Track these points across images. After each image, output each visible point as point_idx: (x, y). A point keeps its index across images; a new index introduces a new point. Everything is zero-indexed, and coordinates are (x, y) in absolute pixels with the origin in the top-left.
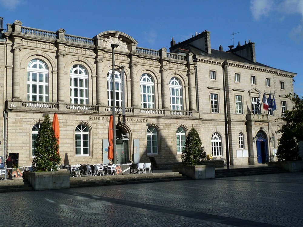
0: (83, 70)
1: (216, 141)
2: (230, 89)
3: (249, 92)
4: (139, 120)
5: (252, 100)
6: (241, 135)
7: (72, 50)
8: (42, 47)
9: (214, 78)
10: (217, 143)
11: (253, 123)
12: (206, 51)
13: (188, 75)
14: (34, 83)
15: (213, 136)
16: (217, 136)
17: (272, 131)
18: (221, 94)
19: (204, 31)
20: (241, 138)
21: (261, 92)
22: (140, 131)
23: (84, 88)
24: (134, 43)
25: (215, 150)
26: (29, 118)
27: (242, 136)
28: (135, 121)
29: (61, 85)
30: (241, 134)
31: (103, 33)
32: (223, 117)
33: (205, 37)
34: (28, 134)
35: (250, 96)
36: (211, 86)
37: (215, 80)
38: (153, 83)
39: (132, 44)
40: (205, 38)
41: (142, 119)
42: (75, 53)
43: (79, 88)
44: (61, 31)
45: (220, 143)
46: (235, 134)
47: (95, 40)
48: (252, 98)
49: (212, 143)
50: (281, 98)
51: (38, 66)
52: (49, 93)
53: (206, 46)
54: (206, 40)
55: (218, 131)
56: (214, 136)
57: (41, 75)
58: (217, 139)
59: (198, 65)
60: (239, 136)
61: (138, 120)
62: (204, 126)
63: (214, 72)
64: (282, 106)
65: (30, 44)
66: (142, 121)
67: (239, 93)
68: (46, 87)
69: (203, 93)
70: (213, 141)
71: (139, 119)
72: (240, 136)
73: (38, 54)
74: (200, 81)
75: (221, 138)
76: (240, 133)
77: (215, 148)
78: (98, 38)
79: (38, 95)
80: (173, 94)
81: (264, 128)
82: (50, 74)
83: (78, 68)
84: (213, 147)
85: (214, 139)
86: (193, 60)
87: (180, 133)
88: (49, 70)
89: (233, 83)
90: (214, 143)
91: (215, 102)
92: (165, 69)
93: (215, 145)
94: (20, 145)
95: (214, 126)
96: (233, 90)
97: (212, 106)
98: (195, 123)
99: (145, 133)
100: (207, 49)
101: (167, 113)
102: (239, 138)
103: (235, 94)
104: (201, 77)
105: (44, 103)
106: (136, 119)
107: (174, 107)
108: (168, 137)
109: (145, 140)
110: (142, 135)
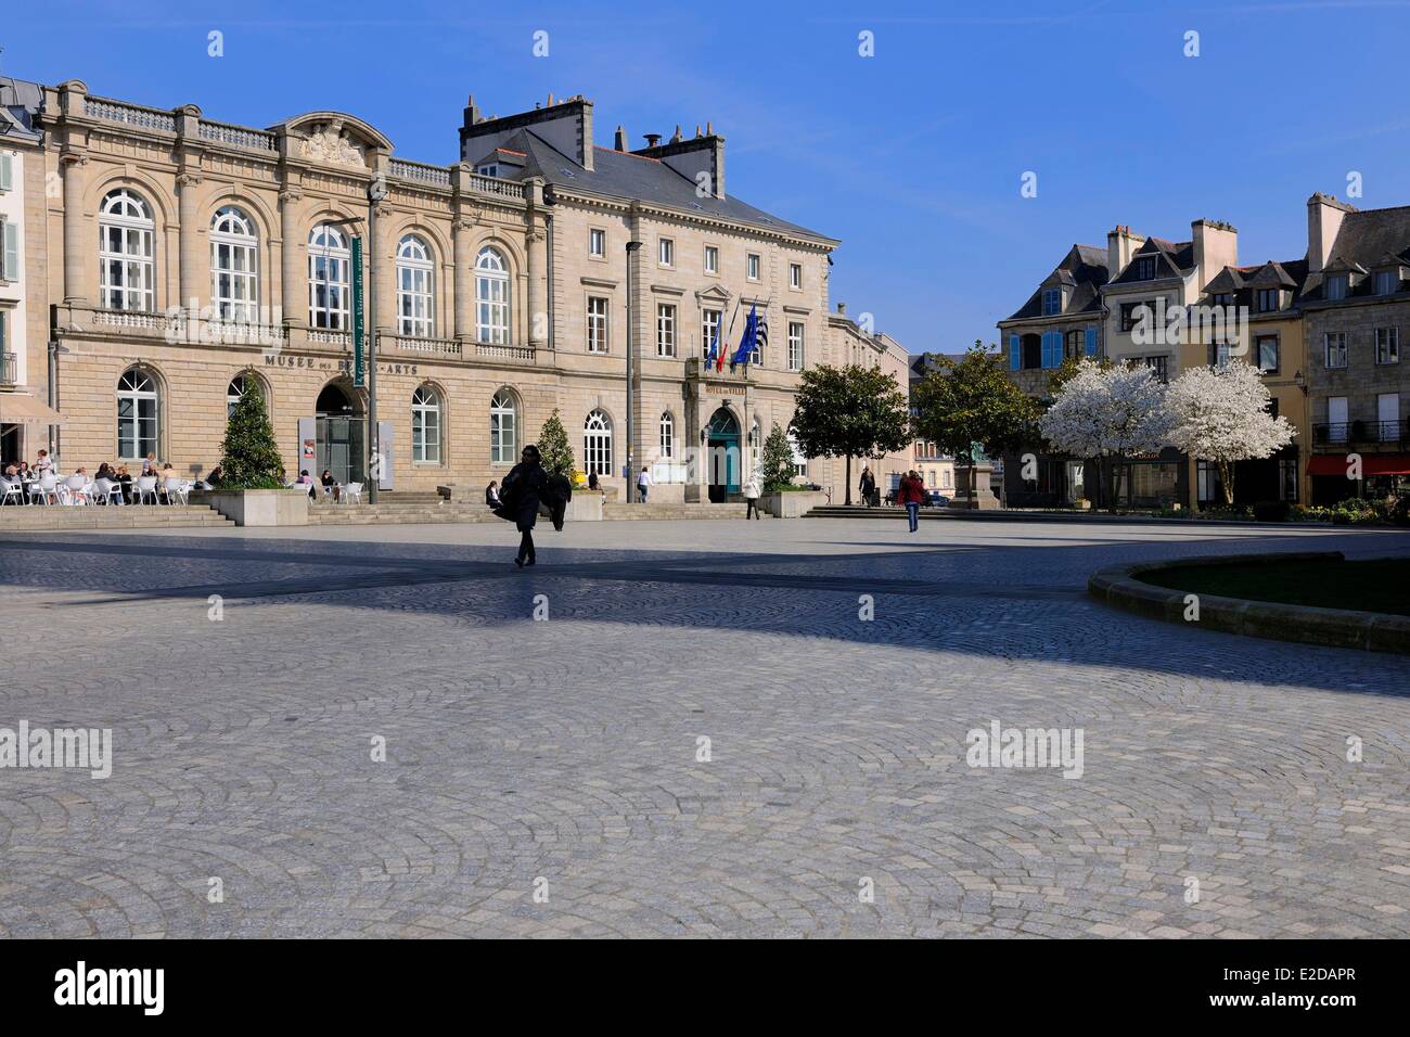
0: (243, 223)
1: (596, 433)
2: (645, 286)
3: (697, 296)
4: (394, 370)
5: (705, 316)
6: (668, 419)
7: (217, 166)
8: (138, 157)
9: (599, 252)
10: (600, 439)
11: (702, 387)
12: (579, 162)
13: (529, 242)
14: (116, 257)
15: (588, 419)
16: (599, 419)
17: (755, 410)
18: (618, 299)
19: (575, 98)
20: (668, 426)
21: (732, 296)
22: (397, 398)
23: (247, 275)
24: (385, 148)
25: (593, 458)
26: (112, 354)
27: (670, 423)
28: (382, 372)
29: (189, 266)
30: (667, 415)
31: (301, 119)
32: (620, 367)
33: (579, 116)
34: (110, 398)
35: (699, 307)
36: (592, 275)
37: (604, 256)
38: (430, 262)
39: (380, 150)
40: (578, 121)
41: (402, 365)
42: (226, 173)
43: (232, 272)
44: (190, 112)
45: (607, 439)
46: (652, 416)
47: (277, 138)
48: (706, 312)
49: (586, 438)
50: (788, 314)
51: (124, 210)
52: (155, 287)
53: (580, 147)
54: (579, 126)
55: (605, 404)
56: (593, 419)
57: (133, 235)
58: (600, 428)
59: (557, 213)
60: (662, 422)
61: (390, 369)
62: (565, 390)
63: (600, 233)
64: (791, 338)
65: (107, 147)
66: (403, 370)
67: (668, 299)
68: (148, 267)
69: (567, 296)
70: (589, 432)
71: (393, 365)
72: (665, 422)
73: (128, 175)
74: (560, 259)
75: (612, 426)
76: (665, 415)
77: (593, 452)
78: (289, 131)
79: (125, 289)
80: (484, 295)
81: (733, 402)
82: (157, 233)
84: (589, 449)
85: (592, 427)
86: (544, 197)
87: (500, 407)
88: (154, 220)
89: (652, 266)
90: (592, 439)
91: (600, 321)
92: (465, 225)
93: (593, 445)
94: (91, 427)
95: (594, 392)
96: (653, 289)
97: (591, 332)
98: (543, 380)
99: (407, 405)
100: (581, 154)
101: (469, 352)
102: (662, 426)
103: (658, 301)
104: (565, 249)
105: (140, 314)
106: (387, 365)
107: (485, 331)
108: (470, 419)
109: (407, 423)
110: (401, 411)
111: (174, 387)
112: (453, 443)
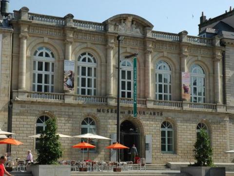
0: (91, 58)
8: (49, 34)
14: (40, 72)
22: (154, 125)
23: (93, 77)
24: (150, 27)
26: (34, 109)
38: (171, 71)
41: (156, 112)
43: (87, 77)
44: (69, 17)
47: (105, 25)
51: (44, 54)
57: (47, 64)
61: (151, 114)
66: (156, 114)
68: (52, 76)
71: (152, 112)
73: (45, 42)
78: (109, 22)
79: (43, 84)
82: (56, 63)
83: (87, 56)
86: (220, 44)
88: (55, 58)
99: (158, 128)
106: (149, 112)
107: (195, 98)
108: (187, 134)
109: (158, 136)
110: (155, 131)
111: (59, 122)
112: (179, 144)
